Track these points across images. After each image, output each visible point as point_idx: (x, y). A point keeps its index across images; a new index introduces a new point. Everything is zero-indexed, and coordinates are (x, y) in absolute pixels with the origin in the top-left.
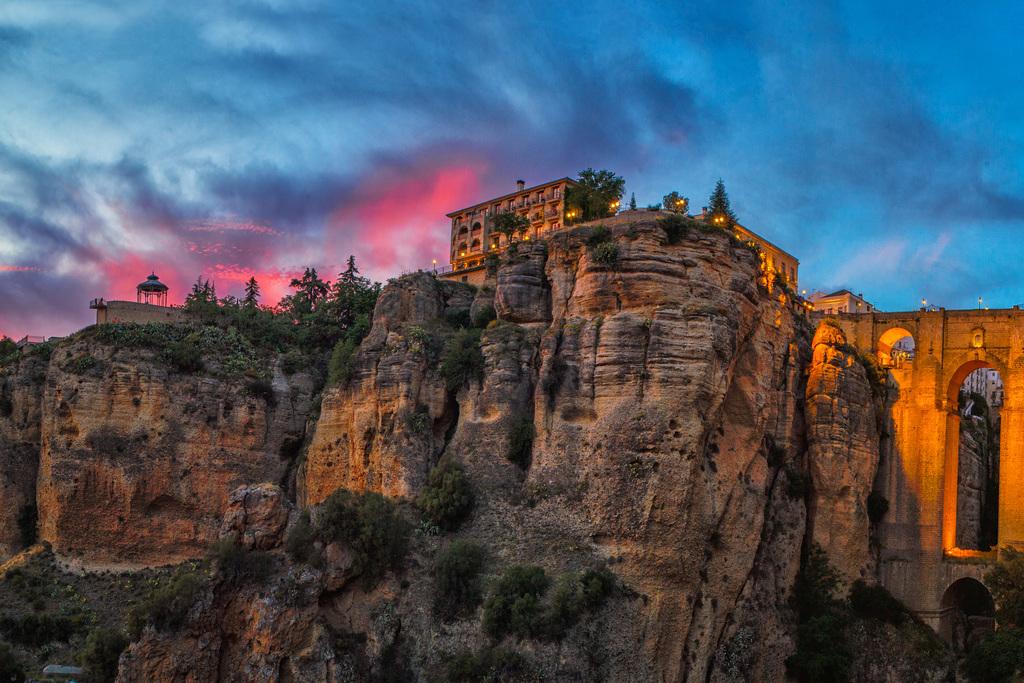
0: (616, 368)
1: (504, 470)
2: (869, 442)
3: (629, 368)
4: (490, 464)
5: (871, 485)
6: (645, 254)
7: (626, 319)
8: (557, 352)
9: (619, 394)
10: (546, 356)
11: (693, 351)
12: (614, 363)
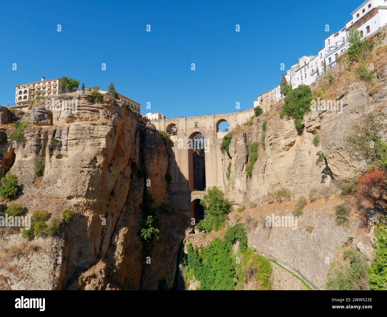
0: (75, 141)
1: (33, 177)
2: (164, 158)
3: (79, 141)
4: (27, 174)
5: (166, 172)
6: (85, 105)
7: (79, 125)
8: (54, 136)
9: (76, 149)
10: (50, 137)
11: (101, 135)
12: (75, 139)
